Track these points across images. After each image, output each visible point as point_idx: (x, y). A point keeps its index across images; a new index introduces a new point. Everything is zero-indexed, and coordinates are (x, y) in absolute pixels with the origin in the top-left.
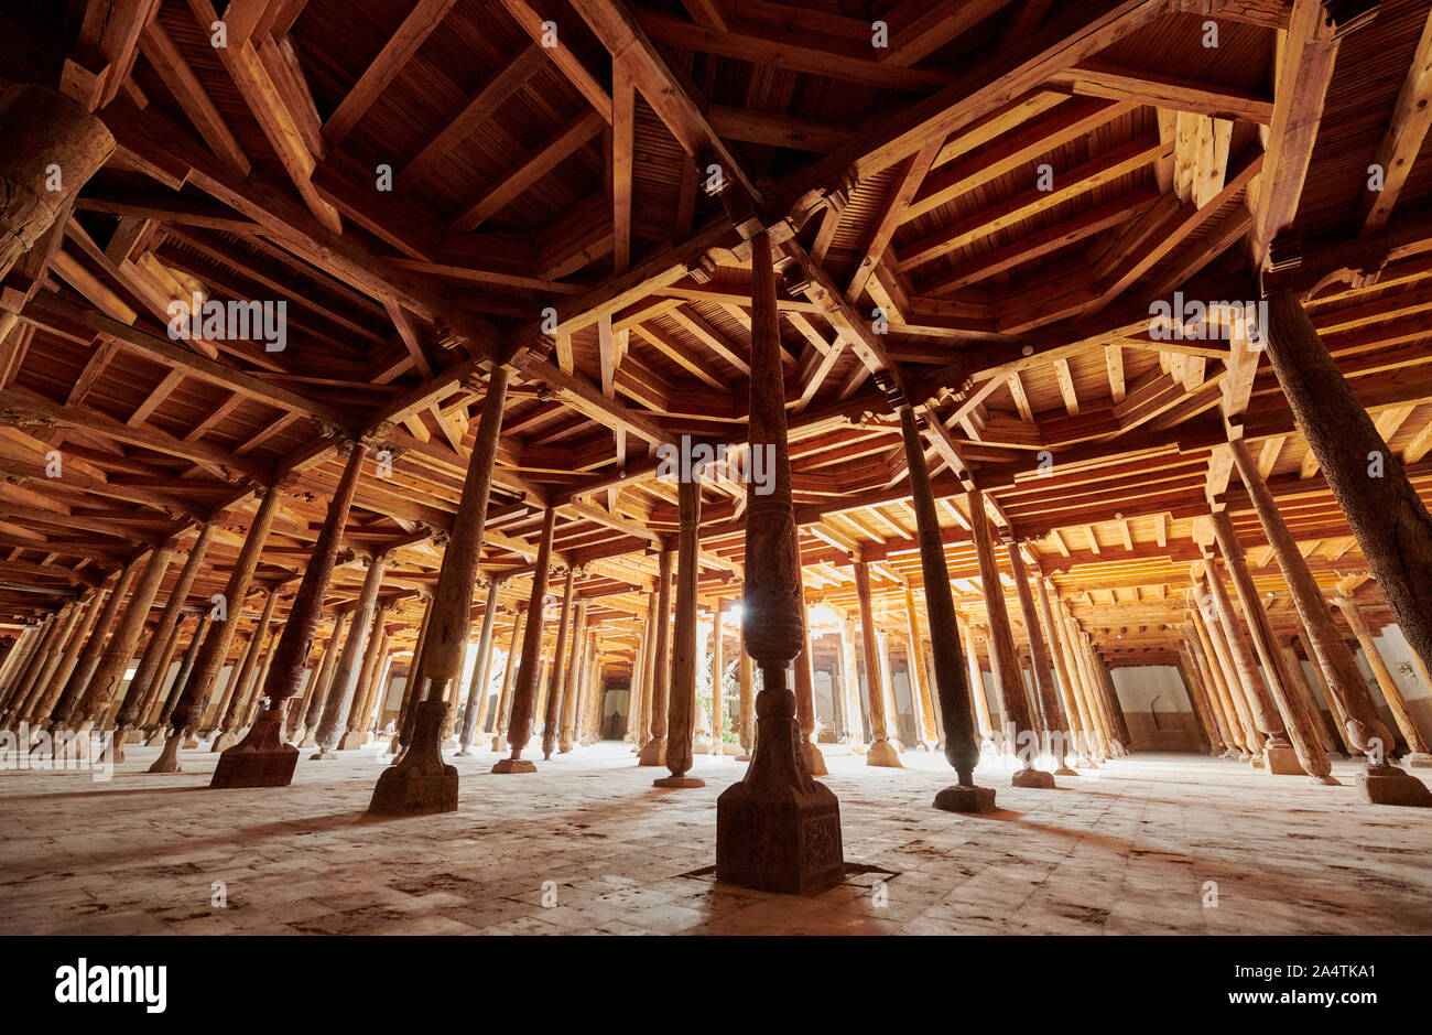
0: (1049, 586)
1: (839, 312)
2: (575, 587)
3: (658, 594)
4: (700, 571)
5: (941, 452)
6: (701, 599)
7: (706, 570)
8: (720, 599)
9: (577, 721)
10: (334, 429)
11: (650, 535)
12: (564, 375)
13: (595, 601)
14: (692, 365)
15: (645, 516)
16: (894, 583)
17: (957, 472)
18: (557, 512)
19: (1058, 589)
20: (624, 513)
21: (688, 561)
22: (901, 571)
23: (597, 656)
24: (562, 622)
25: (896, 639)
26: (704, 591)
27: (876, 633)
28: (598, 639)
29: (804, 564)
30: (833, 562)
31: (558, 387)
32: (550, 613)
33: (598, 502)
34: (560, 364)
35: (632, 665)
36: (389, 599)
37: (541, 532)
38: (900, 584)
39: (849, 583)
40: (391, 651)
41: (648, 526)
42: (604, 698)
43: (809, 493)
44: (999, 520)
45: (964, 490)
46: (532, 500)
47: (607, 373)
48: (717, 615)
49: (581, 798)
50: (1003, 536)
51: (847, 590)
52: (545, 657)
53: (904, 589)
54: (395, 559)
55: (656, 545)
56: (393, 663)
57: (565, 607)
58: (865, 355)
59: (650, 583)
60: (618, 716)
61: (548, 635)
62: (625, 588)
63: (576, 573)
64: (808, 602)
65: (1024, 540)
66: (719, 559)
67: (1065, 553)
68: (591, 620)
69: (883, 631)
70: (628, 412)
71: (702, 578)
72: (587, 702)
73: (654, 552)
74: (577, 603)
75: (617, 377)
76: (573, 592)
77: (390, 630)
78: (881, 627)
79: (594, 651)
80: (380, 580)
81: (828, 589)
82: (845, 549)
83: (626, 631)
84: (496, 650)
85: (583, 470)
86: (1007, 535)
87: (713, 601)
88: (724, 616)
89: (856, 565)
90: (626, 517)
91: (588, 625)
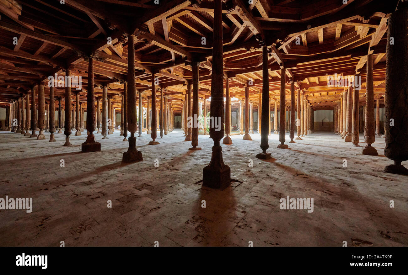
0: (301, 92)
1: (245, 16)
2: (163, 92)
3: (188, 95)
4: (199, 88)
5: (274, 57)
6: (199, 95)
7: (201, 88)
8: (206, 95)
9: (168, 126)
10: (81, 53)
11: (184, 80)
12: (152, 35)
13: (170, 96)
14: (195, 30)
15: (183, 75)
16: (256, 91)
17: (279, 63)
18: (155, 75)
19: (304, 92)
20: (176, 74)
21: (196, 86)
22: (259, 88)
23: (172, 109)
24: (161, 101)
25: (255, 105)
27: (249, 103)
28: (172, 105)
29: (230, 87)
30: (239, 87)
31: (151, 40)
32: (157, 99)
33: (168, 71)
34: (150, 31)
35: (181, 111)
36: (110, 96)
37: (151, 79)
38: (258, 92)
39: (243, 91)
40: (114, 108)
41: (183, 77)
42: (175, 118)
43: (232, 68)
44: (290, 76)
45: (280, 69)
46: (147, 72)
47: (166, 34)
48: (205, 99)
51: (243, 93)
52: (158, 109)
53: (259, 93)
54: (110, 86)
55: (186, 83)
56: (115, 110)
57: (161, 97)
58: (253, 29)
59: (185, 92)
60: (179, 122)
61: (158, 103)
63: (163, 90)
64: (231, 96)
65: (296, 81)
66: (205, 86)
67: (308, 83)
68: (169, 100)
69: (252, 103)
70: (174, 46)
71: (200, 90)
72: (170, 121)
73: (186, 85)
74: (164, 97)
75: (170, 35)
76: (163, 94)
77: (113, 103)
78: (251, 102)
79: (171, 107)
80: (107, 92)
81: (237, 93)
82: (243, 84)
83: (179, 103)
84: (143, 108)
85: (162, 63)
86: (291, 80)
87: (203, 96)
88: (207, 100)
89: (245, 88)
90: (176, 75)
91: (168, 102)
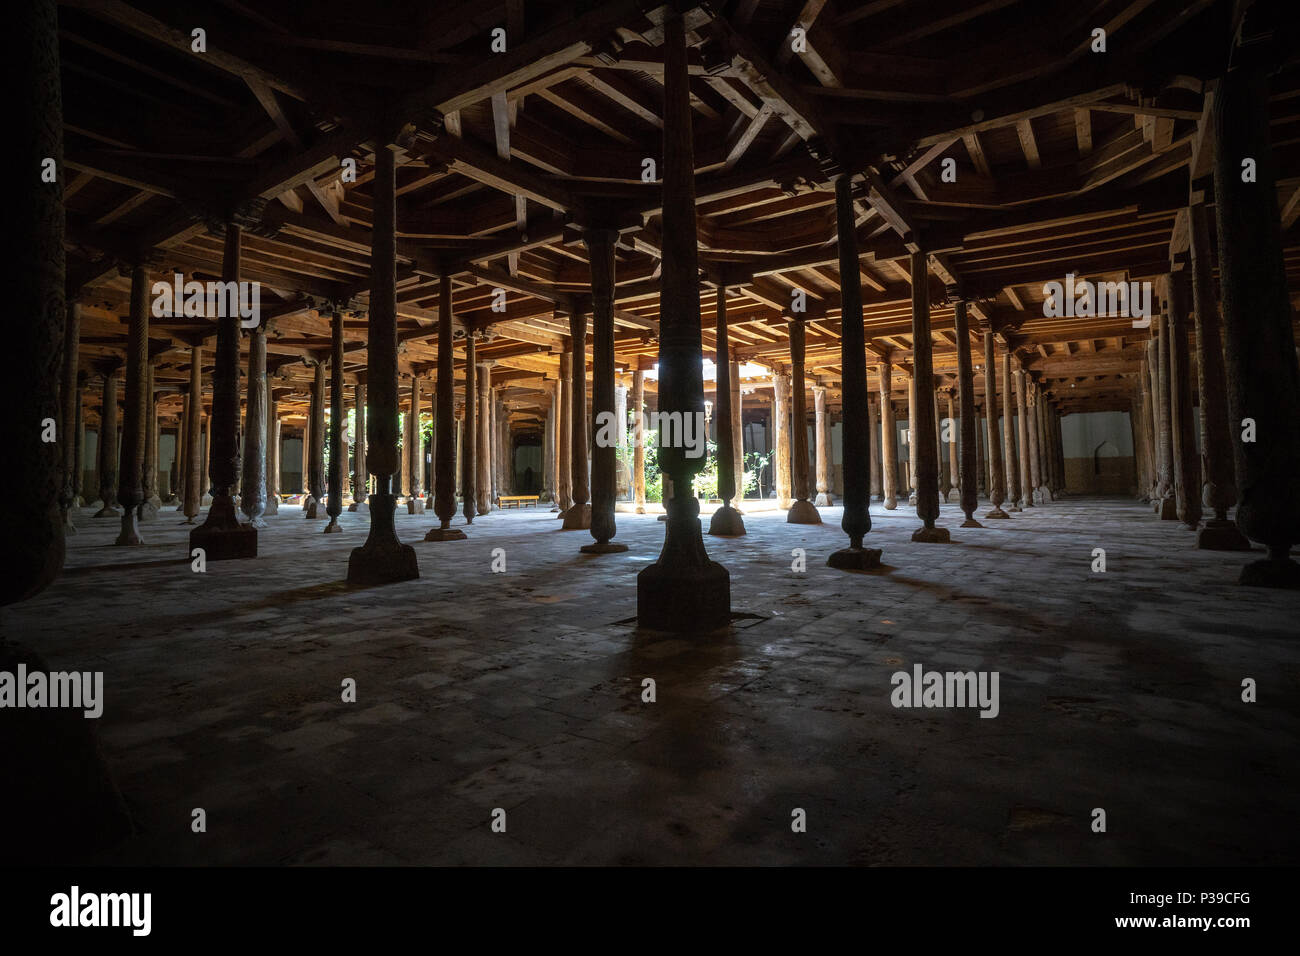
0: (1000, 339)
1: (765, 83)
2: (477, 347)
3: (571, 353)
4: (617, 331)
5: (882, 213)
6: (618, 357)
7: (624, 329)
8: (639, 356)
11: (558, 297)
13: (500, 362)
14: (599, 122)
15: (552, 277)
16: (834, 339)
17: (901, 234)
18: (453, 279)
19: (1011, 341)
20: (528, 275)
21: (604, 322)
24: (469, 381)
26: (621, 349)
29: (732, 321)
30: (764, 320)
31: (449, 159)
33: (497, 264)
34: (449, 132)
37: (438, 295)
39: (783, 338)
41: (556, 287)
42: (515, 455)
43: (737, 252)
44: (947, 278)
45: (908, 252)
46: (424, 269)
47: (502, 139)
48: (637, 373)
49: (519, 565)
50: (950, 295)
51: (781, 346)
54: (276, 328)
55: (566, 308)
57: (469, 367)
58: (797, 124)
59: (560, 343)
60: (531, 472)
62: (532, 349)
63: (477, 336)
65: (972, 298)
66: (637, 318)
67: (1019, 307)
70: (528, 177)
73: (563, 316)
74: (480, 365)
75: (514, 142)
76: (475, 352)
77: (275, 395)
81: (761, 344)
82: (780, 308)
85: (478, 234)
86: (955, 294)
87: (631, 359)
88: (646, 373)
89: (790, 324)
90: (530, 279)
91: (494, 383)
